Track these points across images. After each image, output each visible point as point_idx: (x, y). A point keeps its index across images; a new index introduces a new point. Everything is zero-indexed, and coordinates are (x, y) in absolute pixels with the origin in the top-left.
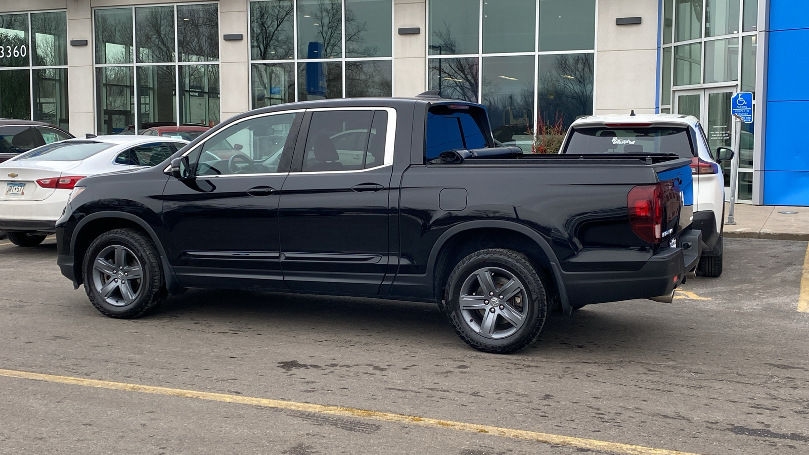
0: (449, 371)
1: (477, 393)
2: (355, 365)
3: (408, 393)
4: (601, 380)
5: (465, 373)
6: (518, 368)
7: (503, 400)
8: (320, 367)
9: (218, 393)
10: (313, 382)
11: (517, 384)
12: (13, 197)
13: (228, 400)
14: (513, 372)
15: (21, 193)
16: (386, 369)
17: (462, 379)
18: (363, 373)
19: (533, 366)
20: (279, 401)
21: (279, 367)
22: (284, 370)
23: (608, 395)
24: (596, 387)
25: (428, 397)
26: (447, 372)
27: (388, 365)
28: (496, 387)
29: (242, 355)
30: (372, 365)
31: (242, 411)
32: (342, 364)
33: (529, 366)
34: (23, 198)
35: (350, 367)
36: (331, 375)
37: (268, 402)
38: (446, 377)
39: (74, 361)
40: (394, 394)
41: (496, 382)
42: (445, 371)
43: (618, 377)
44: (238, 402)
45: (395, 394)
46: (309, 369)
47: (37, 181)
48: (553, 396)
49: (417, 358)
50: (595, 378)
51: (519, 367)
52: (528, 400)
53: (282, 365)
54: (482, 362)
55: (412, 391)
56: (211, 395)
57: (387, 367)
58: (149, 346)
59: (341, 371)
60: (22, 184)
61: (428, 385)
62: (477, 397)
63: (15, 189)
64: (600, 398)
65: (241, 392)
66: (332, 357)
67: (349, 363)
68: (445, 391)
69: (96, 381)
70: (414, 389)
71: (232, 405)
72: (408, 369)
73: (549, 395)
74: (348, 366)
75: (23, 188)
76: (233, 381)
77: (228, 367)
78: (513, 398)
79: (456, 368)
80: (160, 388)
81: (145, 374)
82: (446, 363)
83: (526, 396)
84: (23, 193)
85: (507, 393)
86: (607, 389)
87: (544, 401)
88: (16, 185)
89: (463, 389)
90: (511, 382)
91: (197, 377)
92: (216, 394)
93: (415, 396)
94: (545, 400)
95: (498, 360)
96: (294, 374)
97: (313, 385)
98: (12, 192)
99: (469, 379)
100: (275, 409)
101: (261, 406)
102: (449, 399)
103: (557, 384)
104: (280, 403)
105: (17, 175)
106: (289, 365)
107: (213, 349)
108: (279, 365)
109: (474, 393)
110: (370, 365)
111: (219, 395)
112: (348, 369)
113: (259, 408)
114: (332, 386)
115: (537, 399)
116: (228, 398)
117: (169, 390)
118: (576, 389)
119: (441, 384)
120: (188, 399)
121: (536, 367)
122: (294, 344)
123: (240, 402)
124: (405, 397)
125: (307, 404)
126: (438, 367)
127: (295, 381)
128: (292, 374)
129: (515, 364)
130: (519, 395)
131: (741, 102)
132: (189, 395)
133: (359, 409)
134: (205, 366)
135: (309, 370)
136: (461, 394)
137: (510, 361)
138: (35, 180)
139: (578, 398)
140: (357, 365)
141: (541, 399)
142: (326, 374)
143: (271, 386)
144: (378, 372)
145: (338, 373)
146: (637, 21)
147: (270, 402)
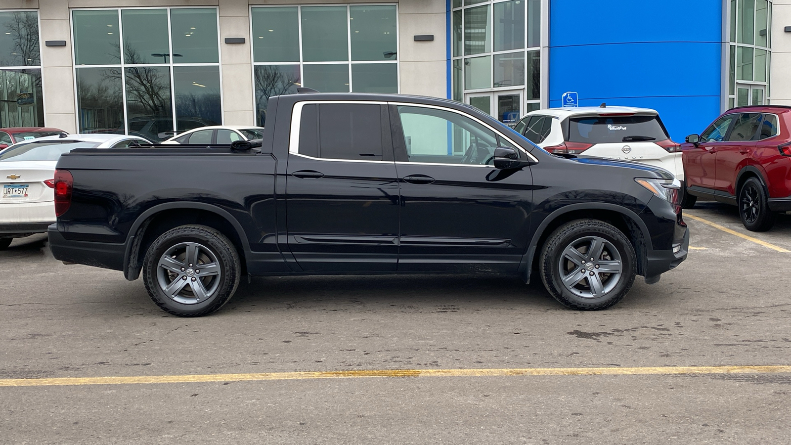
12: (13, 200)
15: (23, 195)
34: (27, 199)
47: (44, 182)
60: (25, 185)
63: (15, 192)
75: (25, 189)
84: (26, 195)
88: (16, 187)
98: (11, 195)
105: (19, 177)
131: (569, 100)
138: (42, 180)
146: (430, 38)
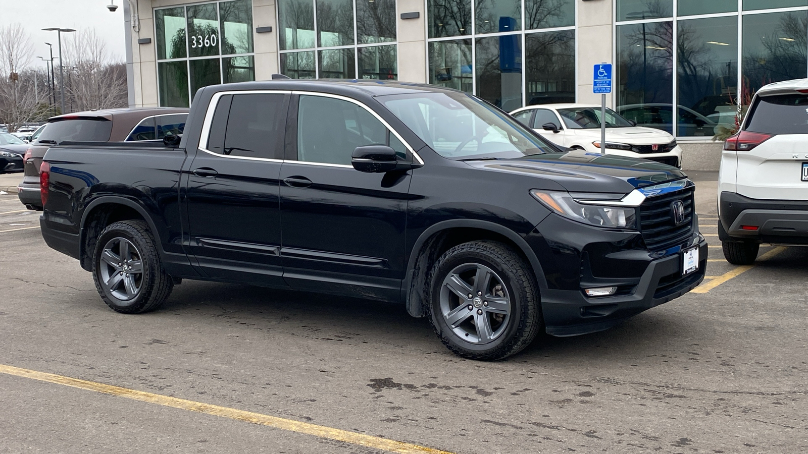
0: (567, 400)
1: (594, 432)
2: (456, 387)
3: (507, 428)
4: (762, 418)
5: (587, 402)
6: (656, 398)
7: (625, 443)
8: (415, 387)
9: (287, 418)
10: (400, 408)
11: (650, 421)
13: (294, 428)
14: (648, 403)
16: (490, 394)
17: (580, 411)
18: (462, 398)
19: (676, 396)
20: (351, 433)
21: (369, 385)
22: (373, 390)
23: (766, 441)
24: (752, 429)
25: (530, 435)
26: (564, 401)
27: (496, 389)
28: (620, 424)
29: (335, 368)
30: (477, 387)
31: (303, 444)
32: (442, 384)
33: (671, 396)
35: (450, 388)
36: (423, 400)
37: (337, 434)
38: (560, 408)
39: (156, 371)
40: (488, 429)
41: (622, 417)
42: (562, 398)
43: (786, 415)
44: (304, 432)
45: (490, 428)
46: (401, 389)
48: (690, 440)
49: (533, 379)
50: (754, 416)
51: (659, 396)
52: (657, 445)
53: (373, 383)
54: (612, 387)
55: (512, 426)
56: (278, 421)
57: (494, 391)
58: (241, 354)
59: (438, 393)
61: (536, 418)
62: (591, 439)
64: (753, 446)
65: (313, 418)
66: (434, 374)
67: (449, 383)
68: (553, 427)
69: (166, 397)
70: (515, 423)
71: (296, 435)
72: (518, 394)
73: (686, 439)
74: (448, 388)
76: (311, 402)
77: (314, 384)
78: (637, 442)
79: (577, 395)
80: (228, 409)
81: (221, 391)
82: (567, 388)
83: (656, 439)
85: (632, 434)
86: (767, 432)
87: (677, 448)
89: (576, 426)
90: (641, 418)
91: (275, 396)
92: (284, 420)
93: (514, 434)
94: (679, 446)
95: (634, 386)
96: (382, 396)
97: (397, 412)
99: (589, 411)
100: (341, 444)
101: (327, 439)
102: (555, 439)
103: (700, 423)
104: (350, 436)
106: (380, 384)
107: (307, 360)
108: (370, 383)
109: (590, 432)
110: (474, 387)
111: (287, 420)
112: (446, 391)
113: (324, 441)
114: (419, 414)
115: (669, 445)
116: (294, 425)
117: (235, 412)
118: (725, 431)
119: (551, 417)
120: (251, 424)
121: (681, 397)
122: (398, 356)
123: (306, 432)
124: (501, 435)
125: (380, 438)
126: (556, 393)
127: (380, 405)
128: (380, 396)
129: (654, 392)
130: (647, 437)
132: (254, 420)
133: (439, 449)
134: (288, 382)
135: (401, 391)
136: (573, 432)
137: (649, 388)
139: (723, 445)
140: (459, 387)
141: (673, 445)
142: (419, 398)
143: (349, 411)
144: (480, 398)
145: (433, 397)
147: (339, 433)
